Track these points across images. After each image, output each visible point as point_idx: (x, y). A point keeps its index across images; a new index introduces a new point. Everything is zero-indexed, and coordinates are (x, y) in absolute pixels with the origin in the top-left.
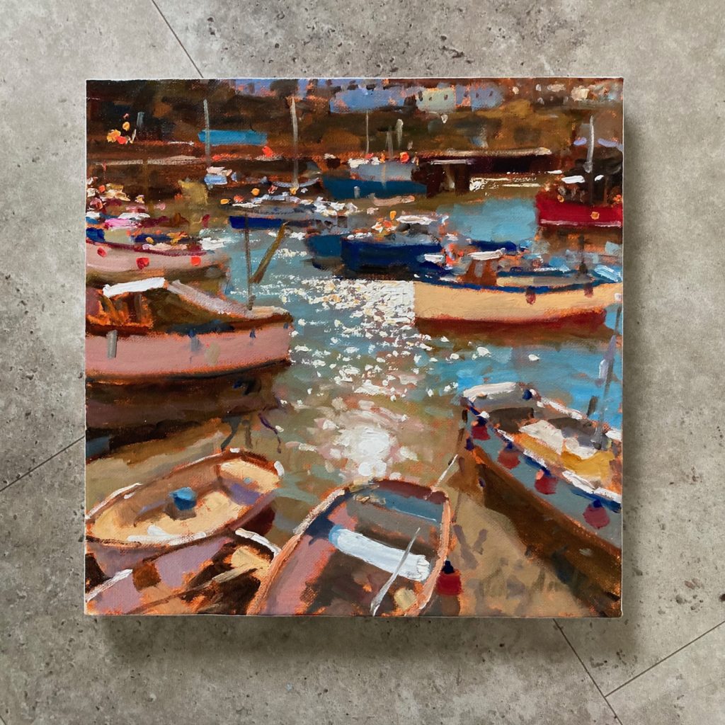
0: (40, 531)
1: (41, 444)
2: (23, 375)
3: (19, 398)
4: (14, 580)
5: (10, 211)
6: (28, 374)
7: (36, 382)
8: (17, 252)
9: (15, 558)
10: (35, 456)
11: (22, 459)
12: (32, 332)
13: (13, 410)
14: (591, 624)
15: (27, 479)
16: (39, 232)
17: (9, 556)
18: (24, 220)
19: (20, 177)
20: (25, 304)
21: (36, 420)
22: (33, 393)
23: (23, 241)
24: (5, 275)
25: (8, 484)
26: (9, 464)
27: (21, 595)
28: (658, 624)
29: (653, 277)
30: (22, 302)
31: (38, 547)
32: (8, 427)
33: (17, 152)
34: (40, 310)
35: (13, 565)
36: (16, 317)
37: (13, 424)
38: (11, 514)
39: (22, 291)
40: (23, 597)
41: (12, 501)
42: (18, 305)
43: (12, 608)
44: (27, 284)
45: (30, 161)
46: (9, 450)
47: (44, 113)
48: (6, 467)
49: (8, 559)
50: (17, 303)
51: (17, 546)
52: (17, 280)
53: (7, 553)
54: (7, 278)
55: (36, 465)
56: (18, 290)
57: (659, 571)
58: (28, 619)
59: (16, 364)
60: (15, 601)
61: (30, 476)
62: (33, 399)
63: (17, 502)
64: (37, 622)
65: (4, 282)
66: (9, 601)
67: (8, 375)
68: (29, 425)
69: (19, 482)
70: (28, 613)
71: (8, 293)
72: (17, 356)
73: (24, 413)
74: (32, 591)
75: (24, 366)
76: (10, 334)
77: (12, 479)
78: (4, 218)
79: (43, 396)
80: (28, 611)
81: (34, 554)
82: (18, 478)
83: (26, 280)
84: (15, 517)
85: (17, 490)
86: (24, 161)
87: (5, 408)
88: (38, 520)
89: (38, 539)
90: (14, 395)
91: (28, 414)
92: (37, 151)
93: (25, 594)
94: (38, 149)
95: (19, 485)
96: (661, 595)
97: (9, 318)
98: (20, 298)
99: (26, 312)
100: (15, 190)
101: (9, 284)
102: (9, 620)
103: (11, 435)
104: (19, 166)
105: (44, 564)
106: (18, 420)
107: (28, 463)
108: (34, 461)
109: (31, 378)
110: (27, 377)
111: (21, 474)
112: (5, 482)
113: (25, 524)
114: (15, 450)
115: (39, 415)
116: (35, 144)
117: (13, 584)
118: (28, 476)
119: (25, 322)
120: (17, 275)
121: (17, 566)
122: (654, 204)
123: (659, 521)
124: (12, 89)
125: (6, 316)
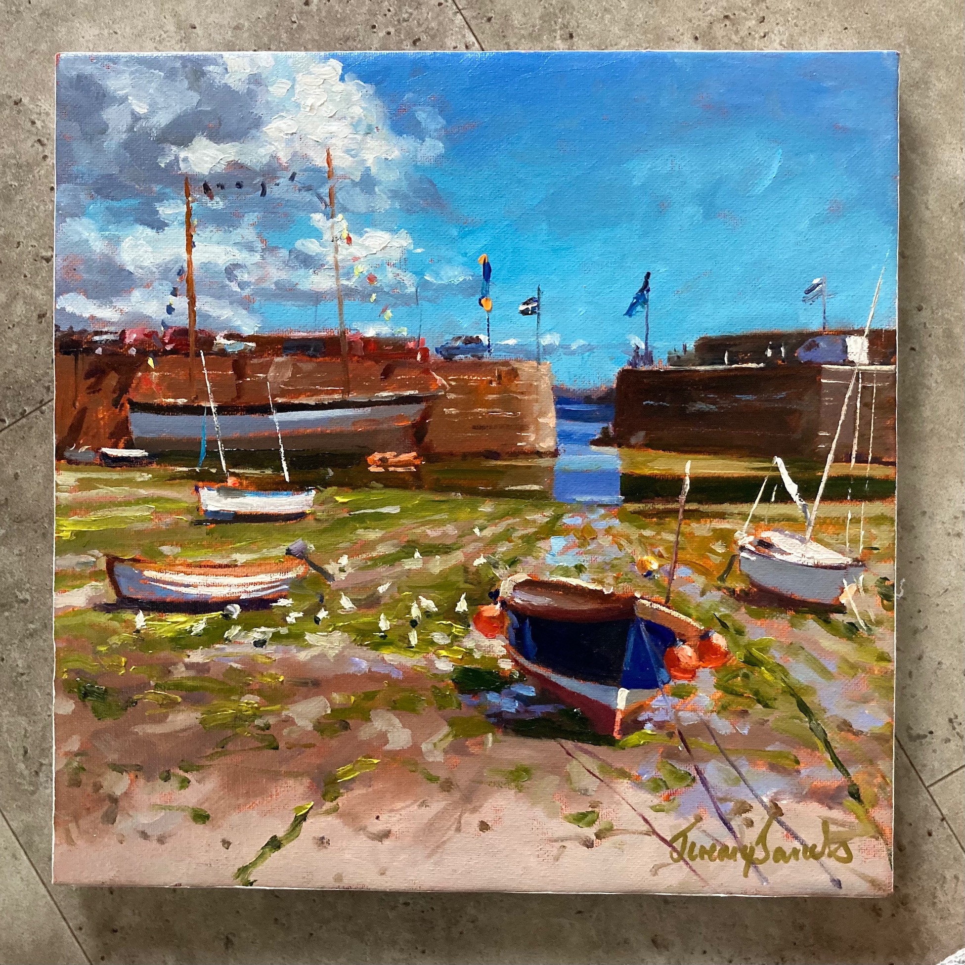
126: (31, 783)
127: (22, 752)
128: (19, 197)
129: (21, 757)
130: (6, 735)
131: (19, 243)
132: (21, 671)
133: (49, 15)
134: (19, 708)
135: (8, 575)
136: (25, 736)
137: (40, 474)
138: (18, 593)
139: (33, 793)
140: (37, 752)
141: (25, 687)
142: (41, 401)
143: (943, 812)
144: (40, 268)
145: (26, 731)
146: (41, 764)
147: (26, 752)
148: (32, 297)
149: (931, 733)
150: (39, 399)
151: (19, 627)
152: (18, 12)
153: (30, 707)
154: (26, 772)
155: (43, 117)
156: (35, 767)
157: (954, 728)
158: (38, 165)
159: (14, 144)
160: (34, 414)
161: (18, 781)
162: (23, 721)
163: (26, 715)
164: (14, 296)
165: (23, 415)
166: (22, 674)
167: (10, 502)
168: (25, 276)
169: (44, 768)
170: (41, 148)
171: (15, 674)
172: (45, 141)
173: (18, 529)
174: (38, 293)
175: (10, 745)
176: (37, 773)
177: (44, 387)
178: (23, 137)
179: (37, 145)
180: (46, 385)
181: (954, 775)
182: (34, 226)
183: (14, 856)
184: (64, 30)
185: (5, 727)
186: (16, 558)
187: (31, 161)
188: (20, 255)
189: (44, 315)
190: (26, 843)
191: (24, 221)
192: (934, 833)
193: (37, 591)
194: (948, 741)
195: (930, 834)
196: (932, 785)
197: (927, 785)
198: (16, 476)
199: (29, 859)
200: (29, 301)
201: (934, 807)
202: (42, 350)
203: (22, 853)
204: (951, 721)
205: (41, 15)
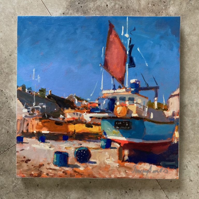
0: (11, 167)
1: (12, 141)
2: (7, 120)
3: (5, 127)
4: (3, 181)
5: (3, 71)
6: (8, 120)
7: (10, 122)
8: (5, 83)
9: (4, 175)
10: (10, 144)
11: (6, 145)
12: (9, 107)
13: (3, 131)
14: (177, 196)
15: (7, 151)
16: (11, 77)
17: (2, 174)
18: (7, 73)
19: (6, 60)
20: (7, 99)
21: (10, 134)
22: (9, 126)
23: (7, 80)
24: (1, 90)
25: (2, 153)
26: (2, 147)
27: (5, 186)
28: (197, 196)
29: (196, 92)
30: (6, 98)
31: (11, 172)
32: (2, 135)
33: (5, 53)
34: (12, 101)
35: (3, 177)
36: (4, 103)
37: (3, 135)
38: (3, 162)
39: (6, 95)
40: (6, 187)
41: (3, 158)
42: (5, 99)
43: (3, 190)
44: (8, 93)
45: (9, 55)
46: (2, 143)
47: (13, 41)
48: (1, 148)
49: (2, 175)
50: (5, 98)
51: (5, 171)
52: (5, 91)
53: (1, 174)
54: (2, 91)
55: (10, 147)
56: (5, 95)
57: (197, 180)
58: (7, 193)
59: (4, 117)
60: (4, 188)
61: (9, 150)
62: (9, 127)
63: (4, 158)
64: (10, 195)
65: (1, 92)
66: (2, 188)
67: (2, 120)
68: (8, 135)
69: (5, 152)
70: (7, 192)
71: (2, 95)
72: (5, 114)
73: (7, 132)
74: (8, 185)
75: (7, 117)
76: (2, 108)
77: (3, 151)
78: (1, 73)
79: (13, 126)
80: (8, 191)
81: (10, 174)
82: (5, 151)
83: (7, 91)
84: (4, 163)
85: (5, 155)
86: (7, 56)
87: (1, 130)
88: (11, 164)
89: (11, 169)
90: (4, 126)
91: (8, 132)
92: (11, 53)
93: (7, 186)
94: (11, 52)
95: (5, 153)
96: (198, 187)
97: (2, 103)
98: (6, 97)
99: (8, 101)
100: (4, 64)
101: (2, 93)
102: (2, 194)
103: (3, 138)
104: (6, 57)
105: (12, 177)
106: (5, 134)
107: (8, 147)
108: (10, 146)
109: (9, 121)
110: (8, 121)
111: (6, 150)
112: (1, 152)
113: (7, 165)
114: (4, 143)
115: (11, 132)
116: (10, 51)
117: (3, 183)
118: (8, 150)
119: (7, 104)
120: (5, 90)
121: (4, 177)
122: (196, 70)
123: (197, 165)
124: (3, 34)
125: (1, 102)
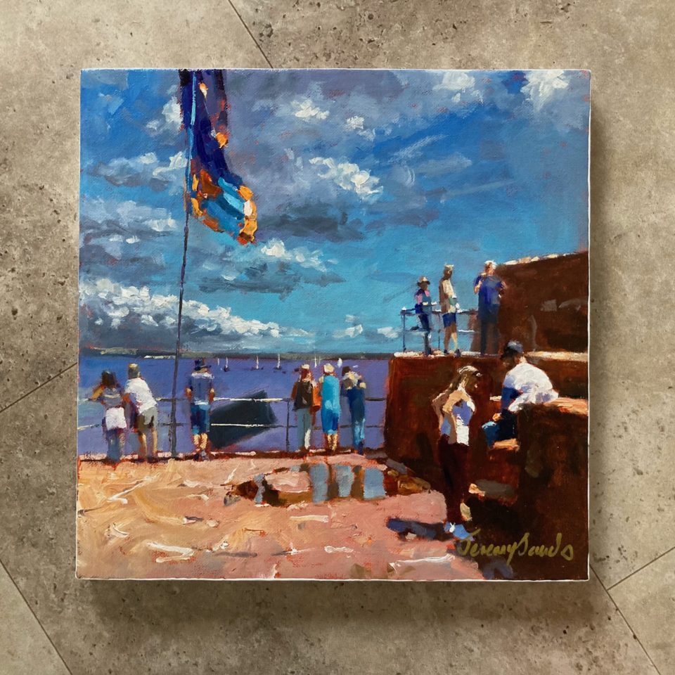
126: (59, 606)
127: (53, 587)
128: (44, 246)
129: (52, 591)
130: (43, 577)
131: (44, 274)
132: (51, 537)
133: (60, 135)
134: (51, 560)
135: (42, 478)
136: (55, 577)
137: (61, 416)
138: (48, 489)
139: (60, 612)
140: (62, 587)
141: (54, 547)
142: (60, 371)
143: (617, 605)
144: (58, 289)
145: (55, 574)
146: (65, 594)
147: (55, 587)
148: (53, 307)
149: (608, 557)
150: (59, 369)
151: (49, 510)
152: (41, 133)
153: (57, 559)
154: (56, 600)
155: (58, 196)
156: (62, 596)
157: (622, 554)
158: (55, 226)
159: (40, 213)
160: (56, 379)
161: (51, 605)
162: (53, 568)
163: (54, 564)
164: (42, 306)
165: (49, 379)
166: (52, 539)
167: (42, 432)
168: (49, 294)
169: (67, 596)
170: (56, 216)
171: (47, 539)
172: (59, 212)
173: (47, 449)
174: (57, 305)
175: (45, 582)
176: (62, 600)
177: (62, 362)
178: (45, 209)
179: (54, 214)
180: (63, 360)
181: (623, 582)
182: (53, 263)
183: (49, 652)
184: (69, 144)
185: (42, 572)
186: (47, 468)
187: (50, 224)
188: (45, 281)
189: (61, 318)
190: (56, 643)
191: (47, 260)
192: (612, 618)
193: (60, 487)
194: (618, 561)
195: (609, 619)
196: (610, 589)
197: (607, 588)
198: (46, 417)
199: (59, 653)
200: (51, 309)
201: (611, 602)
202: (60, 339)
203: (54, 650)
204: (619, 549)
205: (55, 135)
